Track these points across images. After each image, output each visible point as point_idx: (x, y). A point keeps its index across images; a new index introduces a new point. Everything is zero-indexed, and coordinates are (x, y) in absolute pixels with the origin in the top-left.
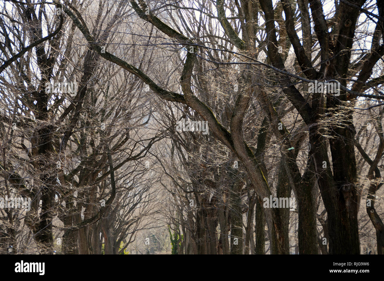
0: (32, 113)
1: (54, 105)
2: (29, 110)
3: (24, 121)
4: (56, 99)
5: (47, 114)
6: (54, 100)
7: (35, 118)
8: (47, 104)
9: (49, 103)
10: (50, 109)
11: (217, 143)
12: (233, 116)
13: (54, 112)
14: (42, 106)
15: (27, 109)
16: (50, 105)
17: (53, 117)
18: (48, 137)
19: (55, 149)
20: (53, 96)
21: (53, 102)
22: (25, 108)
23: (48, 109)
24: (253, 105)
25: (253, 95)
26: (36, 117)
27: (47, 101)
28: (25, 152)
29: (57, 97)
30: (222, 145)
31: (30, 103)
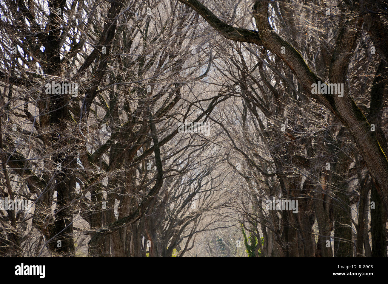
0: (38, 65)
1: (69, 53)
2: (34, 61)
3: (27, 76)
4: (72, 44)
5: (60, 66)
6: (70, 45)
7: (42, 72)
8: (59, 51)
9: (62, 49)
10: (64, 59)
11: (310, 102)
12: (333, 61)
13: (71, 62)
14: (52, 55)
15: (31, 59)
16: (64, 52)
17: (69, 70)
18: (63, 99)
19: (73, 116)
20: (68, 39)
21: (68, 48)
22: (28, 57)
23: (61, 58)
24: (363, 43)
25: (362, 28)
26: (44, 70)
27: (59, 47)
28: (30, 122)
29: (74, 40)
30: (318, 105)
31: (35, 50)
